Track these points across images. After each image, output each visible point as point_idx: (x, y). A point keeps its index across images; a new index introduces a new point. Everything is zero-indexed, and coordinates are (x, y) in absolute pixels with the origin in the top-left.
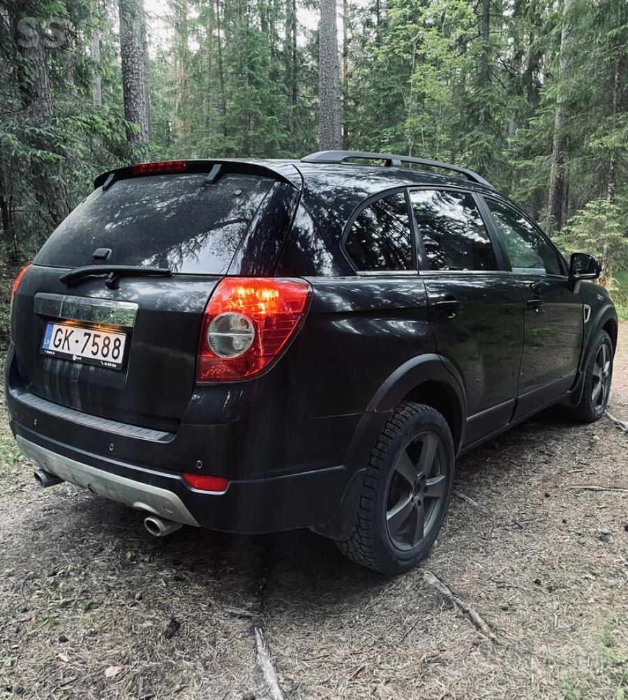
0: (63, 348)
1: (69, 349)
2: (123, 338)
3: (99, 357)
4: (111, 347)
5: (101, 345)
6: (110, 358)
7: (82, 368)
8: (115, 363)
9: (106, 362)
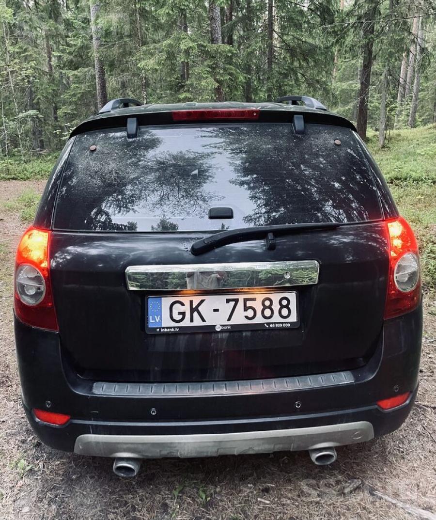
0: (192, 321)
1: (203, 320)
2: (292, 296)
3: (259, 320)
4: (276, 307)
5: (259, 308)
6: (276, 318)
7: (229, 337)
8: (287, 323)
9: (272, 323)
